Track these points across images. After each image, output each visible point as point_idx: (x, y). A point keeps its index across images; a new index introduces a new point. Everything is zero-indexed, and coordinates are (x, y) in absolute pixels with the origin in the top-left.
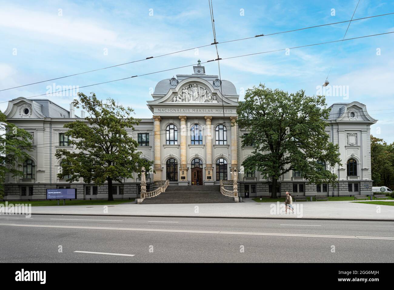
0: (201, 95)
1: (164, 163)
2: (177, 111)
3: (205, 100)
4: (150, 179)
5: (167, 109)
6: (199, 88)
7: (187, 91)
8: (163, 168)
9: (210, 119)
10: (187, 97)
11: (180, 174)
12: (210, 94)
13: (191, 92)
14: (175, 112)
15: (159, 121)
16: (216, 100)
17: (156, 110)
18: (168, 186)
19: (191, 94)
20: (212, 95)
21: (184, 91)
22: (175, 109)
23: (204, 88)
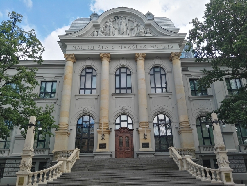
0: (130, 28)
1: (73, 122)
2: (97, 48)
3: (136, 33)
4: (50, 149)
5: (85, 46)
6: (127, 21)
7: (112, 24)
8: (71, 130)
9: (143, 57)
10: (111, 30)
11: (98, 140)
12: (141, 26)
13: (117, 25)
14: (95, 49)
15: (73, 61)
16: (150, 33)
17: (69, 47)
18: (78, 160)
19: (117, 27)
20: (144, 28)
21: (107, 24)
22: (95, 46)
23: (134, 20)
